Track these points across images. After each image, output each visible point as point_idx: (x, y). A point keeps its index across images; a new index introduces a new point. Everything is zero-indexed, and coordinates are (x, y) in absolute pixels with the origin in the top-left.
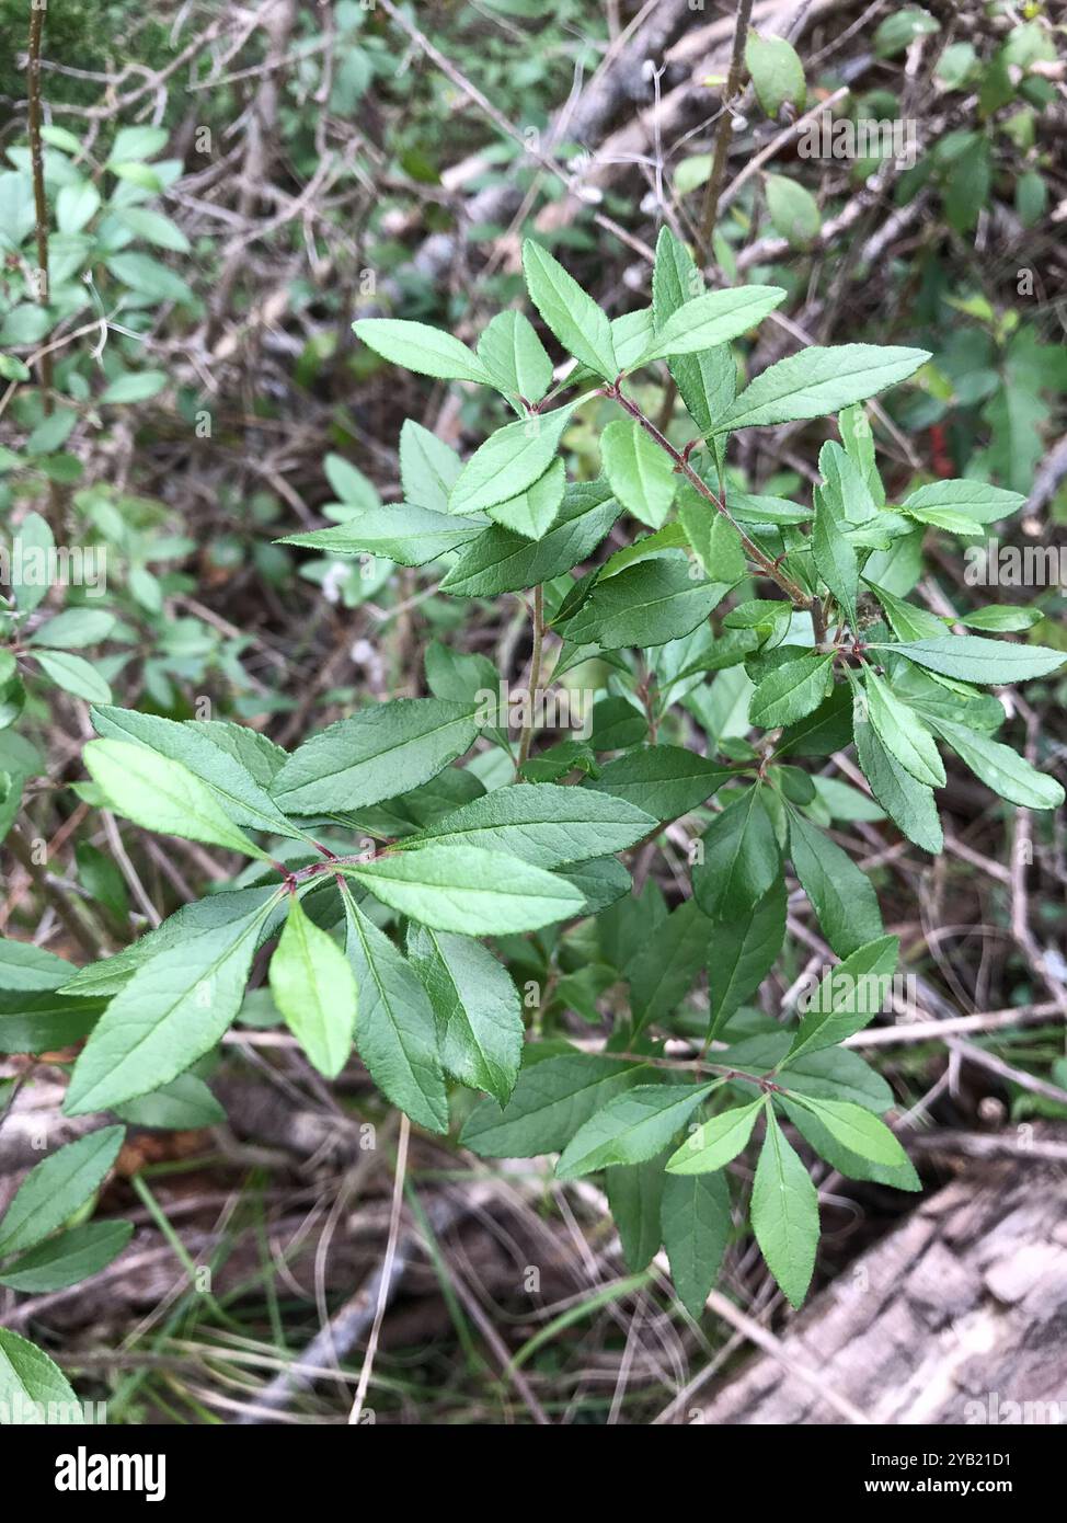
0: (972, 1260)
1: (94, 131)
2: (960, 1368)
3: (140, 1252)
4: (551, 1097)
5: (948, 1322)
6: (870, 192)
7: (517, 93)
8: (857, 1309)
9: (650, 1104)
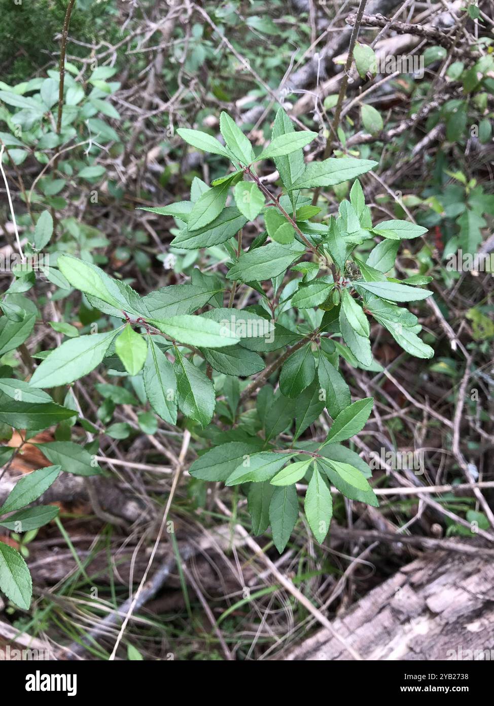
0: (421, 594)
1: (84, 69)
2: (411, 640)
3: (53, 556)
4: (228, 458)
5: (408, 620)
6: (411, 120)
7: (268, 70)
8: (368, 610)
9: (267, 459)
